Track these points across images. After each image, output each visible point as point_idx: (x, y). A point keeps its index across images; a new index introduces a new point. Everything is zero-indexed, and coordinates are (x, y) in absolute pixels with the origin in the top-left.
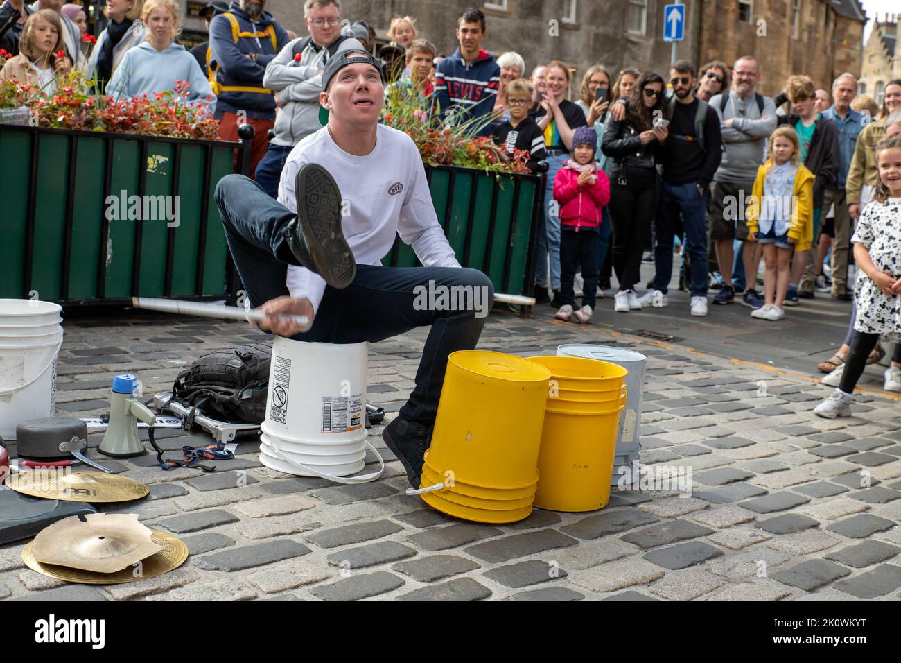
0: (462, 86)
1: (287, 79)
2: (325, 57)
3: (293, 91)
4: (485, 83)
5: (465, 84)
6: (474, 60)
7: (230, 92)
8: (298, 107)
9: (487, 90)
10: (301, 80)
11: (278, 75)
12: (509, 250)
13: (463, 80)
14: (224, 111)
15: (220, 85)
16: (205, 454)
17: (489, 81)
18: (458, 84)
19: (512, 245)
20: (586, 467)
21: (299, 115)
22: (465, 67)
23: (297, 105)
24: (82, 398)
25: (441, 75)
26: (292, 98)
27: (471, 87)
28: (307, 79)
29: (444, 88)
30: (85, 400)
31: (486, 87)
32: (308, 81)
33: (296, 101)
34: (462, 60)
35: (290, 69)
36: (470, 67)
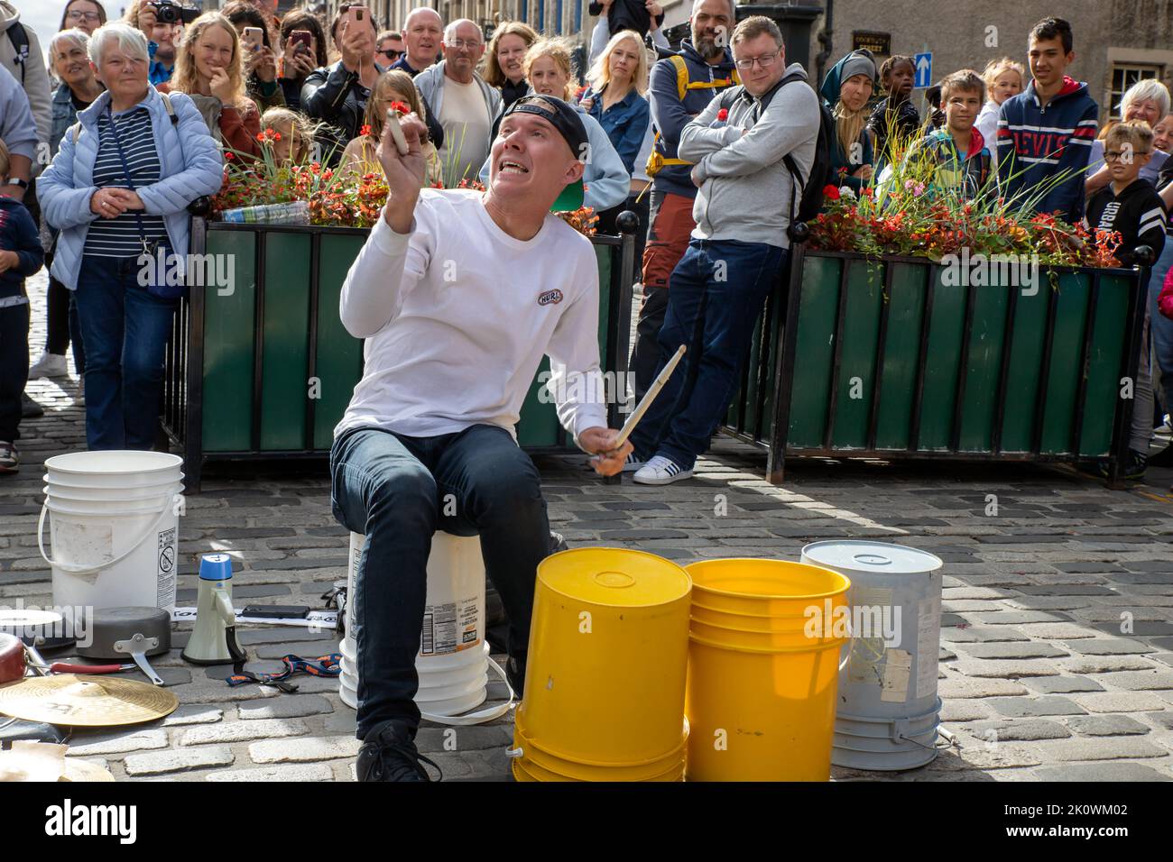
0: (1035, 137)
1: (704, 146)
2: (755, 110)
3: (711, 164)
4: (1071, 131)
5: (1040, 133)
6: (1055, 96)
7: (672, 166)
8: (717, 185)
9: (1074, 141)
10: (720, 147)
11: (693, 141)
12: (1080, 387)
13: (1036, 129)
14: (665, 193)
15: (662, 157)
16: (308, 668)
17: (1076, 127)
18: (1030, 136)
19: (1085, 376)
20: (758, 734)
21: (717, 196)
22: (1039, 108)
23: (716, 182)
24: (263, 581)
25: (1005, 123)
26: (708, 173)
27: (1049, 137)
28: (728, 145)
29: (1009, 142)
30: (266, 584)
31: (1072, 136)
32: (728, 148)
33: (716, 177)
34: (1036, 98)
35: (710, 133)
36: (1046, 108)
